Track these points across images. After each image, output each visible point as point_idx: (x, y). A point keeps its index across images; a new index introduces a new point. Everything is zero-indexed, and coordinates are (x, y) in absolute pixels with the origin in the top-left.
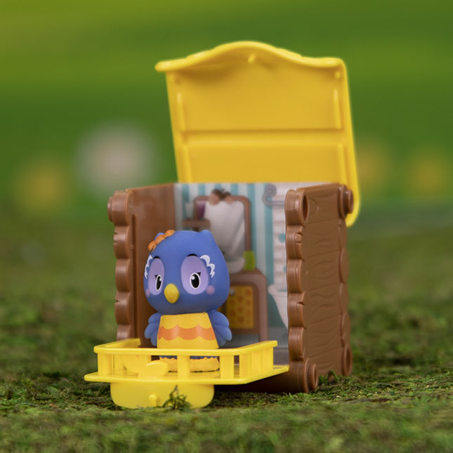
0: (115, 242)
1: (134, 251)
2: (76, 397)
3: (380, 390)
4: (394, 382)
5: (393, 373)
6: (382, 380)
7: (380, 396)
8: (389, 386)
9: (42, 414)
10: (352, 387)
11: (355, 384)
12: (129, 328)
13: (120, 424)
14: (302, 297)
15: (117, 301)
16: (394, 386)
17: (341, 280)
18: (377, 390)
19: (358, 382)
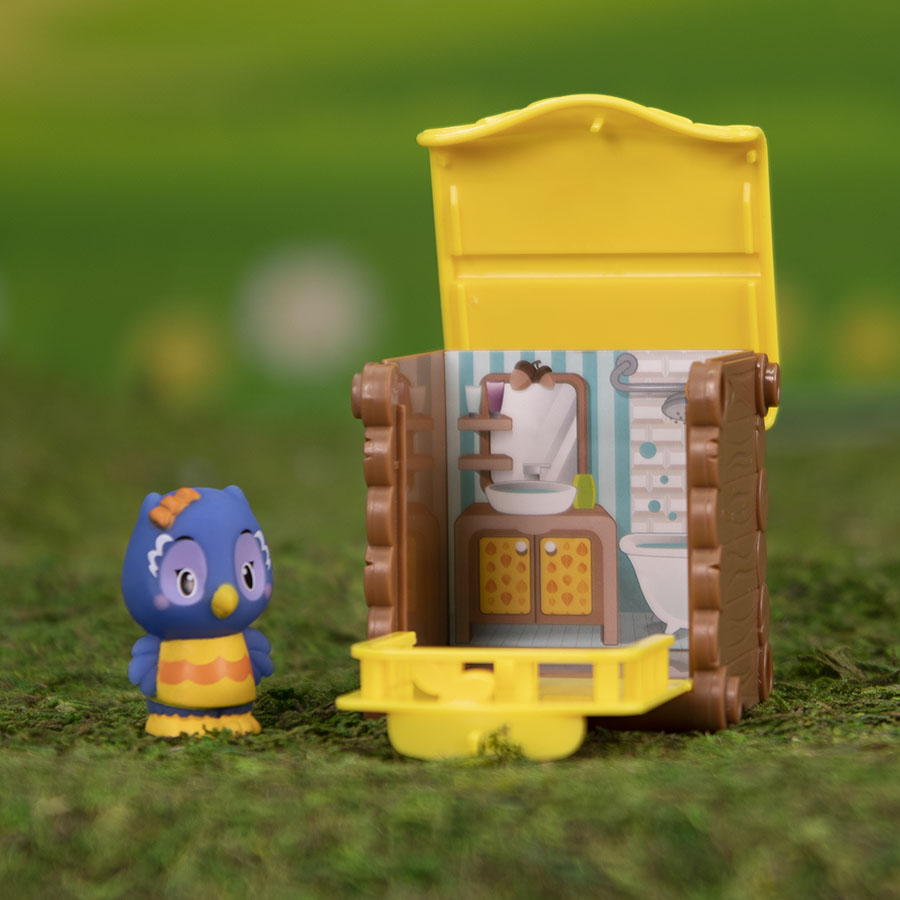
0: (368, 455)
1: (399, 472)
2: (320, 739)
3: (870, 726)
4: (893, 713)
5: (889, 696)
6: (872, 709)
7: (874, 739)
8: (884, 721)
9: (267, 772)
10: (820, 722)
11: (824, 717)
12: (390, 613)
13: (413, 789)
14: (715, 557)
15: (369, 564)
16: (893, 720)
17: (759, 528)
18: (864, 727)
19: (828, 713)
